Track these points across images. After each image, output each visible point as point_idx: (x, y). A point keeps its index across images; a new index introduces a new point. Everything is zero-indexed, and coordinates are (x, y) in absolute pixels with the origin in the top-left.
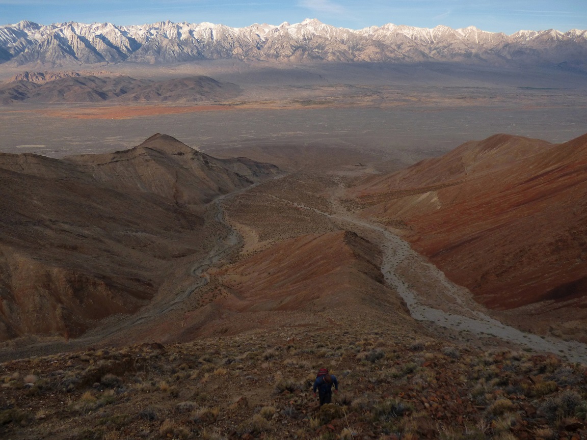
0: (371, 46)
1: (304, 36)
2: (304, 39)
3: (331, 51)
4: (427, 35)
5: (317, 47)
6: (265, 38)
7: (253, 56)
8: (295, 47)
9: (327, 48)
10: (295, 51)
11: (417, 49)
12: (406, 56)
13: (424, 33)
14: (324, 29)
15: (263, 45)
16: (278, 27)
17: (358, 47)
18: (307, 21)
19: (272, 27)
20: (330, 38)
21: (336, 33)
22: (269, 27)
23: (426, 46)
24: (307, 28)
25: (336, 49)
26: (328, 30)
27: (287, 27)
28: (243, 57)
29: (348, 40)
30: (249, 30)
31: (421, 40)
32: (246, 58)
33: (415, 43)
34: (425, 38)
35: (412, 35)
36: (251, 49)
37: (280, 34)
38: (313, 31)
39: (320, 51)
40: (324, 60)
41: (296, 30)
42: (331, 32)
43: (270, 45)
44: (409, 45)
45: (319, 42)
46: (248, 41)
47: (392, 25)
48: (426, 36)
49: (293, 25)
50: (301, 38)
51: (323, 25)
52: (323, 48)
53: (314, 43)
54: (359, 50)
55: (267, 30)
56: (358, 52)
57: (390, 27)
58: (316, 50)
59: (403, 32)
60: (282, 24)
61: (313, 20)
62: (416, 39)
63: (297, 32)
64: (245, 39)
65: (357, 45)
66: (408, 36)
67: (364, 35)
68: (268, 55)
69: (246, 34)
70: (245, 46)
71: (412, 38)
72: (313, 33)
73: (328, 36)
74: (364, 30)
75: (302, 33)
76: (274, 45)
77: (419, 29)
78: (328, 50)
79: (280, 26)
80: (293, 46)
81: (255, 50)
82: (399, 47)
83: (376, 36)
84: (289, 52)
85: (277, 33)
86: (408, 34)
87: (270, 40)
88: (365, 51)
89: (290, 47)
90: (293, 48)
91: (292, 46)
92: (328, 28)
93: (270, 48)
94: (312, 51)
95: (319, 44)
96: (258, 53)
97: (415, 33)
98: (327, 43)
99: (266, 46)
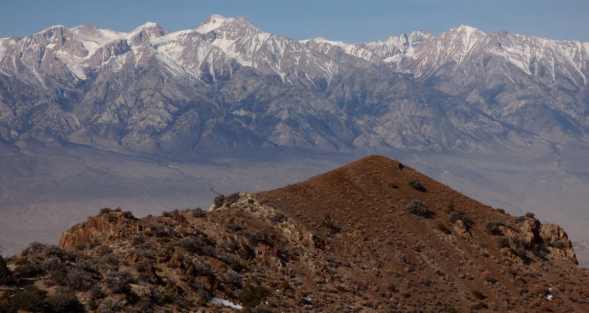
0: (406, 101)
1: (205, 67)
2: (207, 77)
3: (285, 115)
4: (576, 59)
5: (246, 104)
6: (85, 70)
7: (48, 131)
8: (177, 104)
9: (273, 107)
10: (176, 115)
11: (545, 106)
12: (511, 127)
13: (568, 54)
14: (265, 47)
15: (80, 91)
16: (129, 37)
17: (368, 101)
18: (217, 23)
19: (111, 36)
20: (283, 75)
21: (303, 61)
22: (101, 36)
23: (576, 92)
24: (216, 43)
25: (300, 111)
26: (277, 51)
27: (154, 40)
28: (14, 133)
29: (338, 79)
30: (35, 47)
31: (559, 75)
32: (24, 135)
33: (541, 84)
34: (570, 68)
35: (533, 60)
36: (43, 108)
37: (131, 60)
38: (232, 54)
39: (254, 116)
40: (265, 145)
41: (180, 49)
42: (287, 56)
43: (100, 95)
44: (520, 93)
45: (250, 89)
46: (33, 82)
47: (470, 30)
48: (574, 64)
49: (173, 36)
50: (197, 74)
51: (263, 37)
52: (261, 108)
53: (235, 91)
54: (370, 110)
55: (92, 47)
56: (367, 117)
57: (465, 40)
58: (242, 113)
59: (504, 54)
60: (139, 30)
61: (232, 20)
62: (543, 72)
63: (183, 56)
64: (24, 78)
65: (364, 96)
66: (520, 64)
67: (388, 60)
68: (94, 129)
69: (27, 59)
70: (24, 99)
71: (532, 69)
72: (234, 62)
73: (278, 68)
74: (388, 44)
75: (201, 58)
76: (114, 95)
77: (552, 43)
78: (277, 112)
79: (134, 34)
80: (171, 101)
81: (54, 111)
82: (492, 97)
83: (424, 63)
84: (158, 119)
85: (124, 56)
86: (520, 59)
87: (100, 78)
88: (387, 116)
89: (161, 104)
90: (171, 106)
91: (167, 101)
92: (279, 43)
93: (100, 105)
94: (230, 116)
95: (252, 96)
96: (63, 120)
97: (540, 55)
98: (274, 91)
99: (88, 97)
